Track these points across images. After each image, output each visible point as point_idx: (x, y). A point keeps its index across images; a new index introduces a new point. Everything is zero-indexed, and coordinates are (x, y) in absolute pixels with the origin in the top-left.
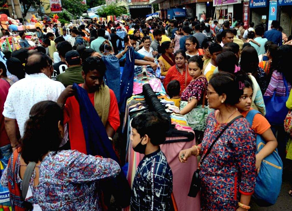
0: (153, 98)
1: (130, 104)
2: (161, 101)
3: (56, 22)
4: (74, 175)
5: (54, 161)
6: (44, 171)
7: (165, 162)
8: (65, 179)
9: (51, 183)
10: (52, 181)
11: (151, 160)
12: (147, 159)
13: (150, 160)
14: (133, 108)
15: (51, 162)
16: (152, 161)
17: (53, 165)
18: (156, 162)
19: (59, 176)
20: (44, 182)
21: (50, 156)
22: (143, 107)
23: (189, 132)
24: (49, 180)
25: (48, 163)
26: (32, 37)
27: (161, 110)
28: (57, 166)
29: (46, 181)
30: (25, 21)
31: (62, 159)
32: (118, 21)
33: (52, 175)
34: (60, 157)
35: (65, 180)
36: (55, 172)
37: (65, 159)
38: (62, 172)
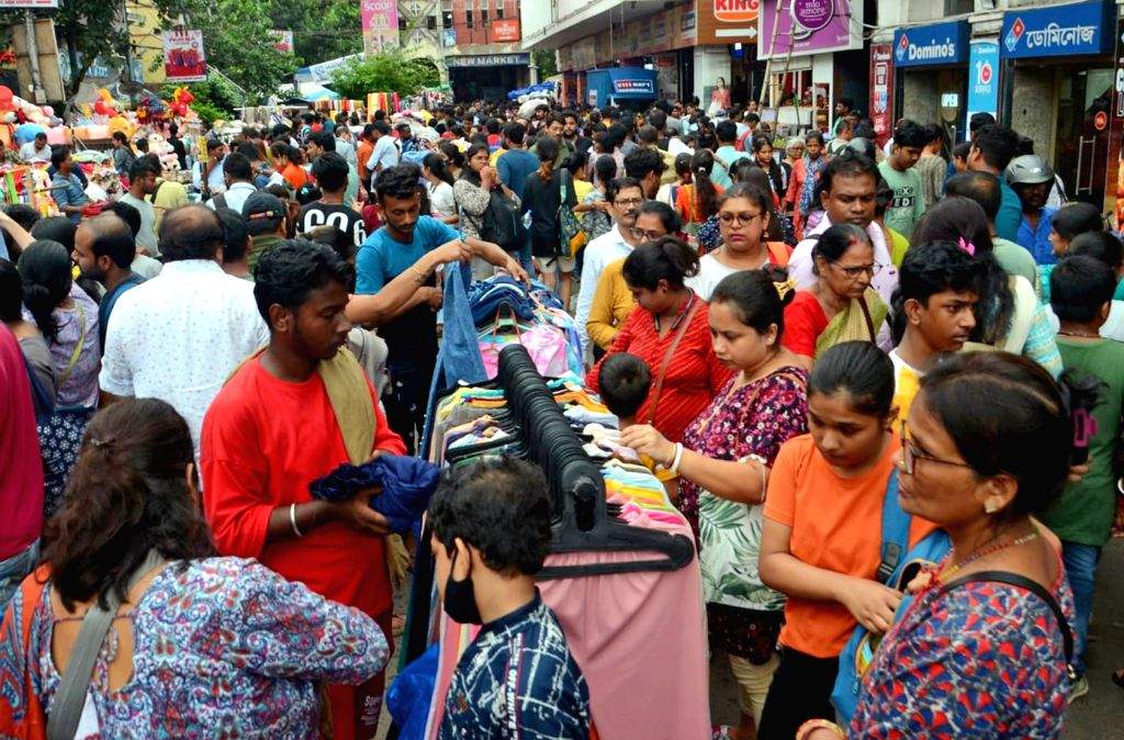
0: (539, 403)
1: (449, 419)
2: (566, 413)
3: (184, 116)
4: (257, 643)
5: (185, 589)
6: (150, 629)
7: (560, 648)
8: (226, 656)
9: (178, 670)
10: (182, 663)
11: (505, 643)
12: (492, 639)
13: (501, 640)
14: (462, 435)
15: (175, 593)
16: (510, 645)
17: (186, 604)
18: (524, 650)
19: (207, 641)
20: (152, 668)
21: (171, 574)
22: (500, 434)
23: (672, 533)
24: (171, 660)
25: (164, 599)
26: (96, 166)
27: (568, 446)
28: (199, 605)
29: (160, 664)
30: (72, 110)
31: (213, 584)
32: (407, 111)
33: (180, 642)
34: (206, 577)
35: (226, 660)
36: (193, 630)
37: (223, 583)
38: (216, 629)
